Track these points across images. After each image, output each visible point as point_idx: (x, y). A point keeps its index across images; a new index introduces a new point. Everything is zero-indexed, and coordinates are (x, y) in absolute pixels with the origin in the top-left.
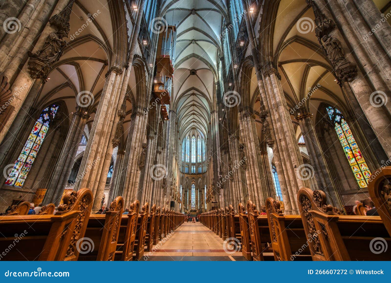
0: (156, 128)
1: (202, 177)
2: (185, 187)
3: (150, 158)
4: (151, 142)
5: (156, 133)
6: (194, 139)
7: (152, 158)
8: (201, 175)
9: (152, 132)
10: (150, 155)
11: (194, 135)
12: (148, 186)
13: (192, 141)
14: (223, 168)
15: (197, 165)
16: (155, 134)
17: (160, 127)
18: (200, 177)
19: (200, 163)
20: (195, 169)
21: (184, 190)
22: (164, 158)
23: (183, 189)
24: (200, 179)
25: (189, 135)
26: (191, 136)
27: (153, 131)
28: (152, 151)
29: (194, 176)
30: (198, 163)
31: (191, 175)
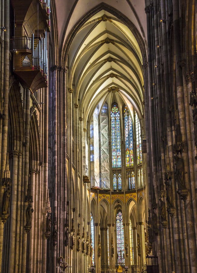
0: (25, 134)
1: (136, 199)
2: (99, 222)
3: (18, 191)
4: (19, 161)
5: (26, 142)
6: (115, 113)
7: (22, 191)
8: (135, 194)
9: (18, 142)
10: (18, 185)
11: (114, 104)
12: (18, 240)
15: (124, 171)
16: (24, 145)
17: (33, 122)
18: (131, 200)
19: (131, 169)
20: (120, 180)
21: (99, 228)
22: (45, 181)
23: (96, 225)
24: (132, 204)
27: (20, 141)
28: (20, 179)
29: (119, 197)
30: (127, 168)
31: (113, 196)
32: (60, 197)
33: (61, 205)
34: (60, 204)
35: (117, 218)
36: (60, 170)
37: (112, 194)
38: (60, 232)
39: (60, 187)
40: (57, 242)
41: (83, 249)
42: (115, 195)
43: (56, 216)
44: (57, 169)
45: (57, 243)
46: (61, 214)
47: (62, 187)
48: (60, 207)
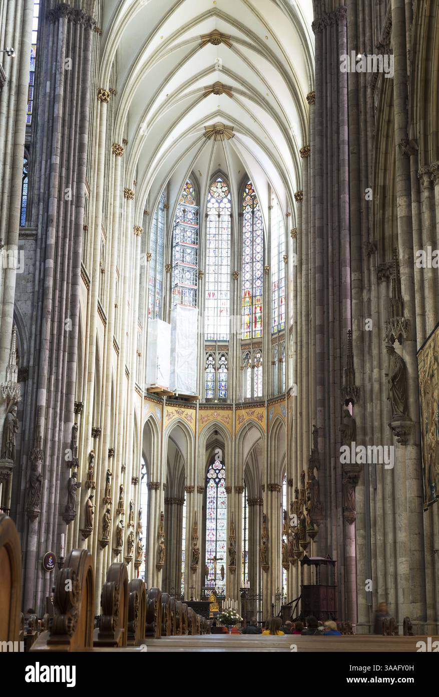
2: (164, 481)
11: (219, 174)
13: (213, 213)
14: (363, 361)
15: (235, 350)
18: (251, 425)
19: (254, 344)
20: (223, 374)
21: (161, 494)
23: (154, 486)
24: (254, 435)
25: (195, 179)
26: (204, 181)
29: (219, 418)
30: (243, 343)
31: (204, 413)
32: (57, 380)
33: (59, 404)
34: (56, 401)
35: (209, 476)
36: (61, 302)
37: (201, 408)
38: (50, 481)
39: (58, 350)
40: (41, 509)
41: (118, 543)
42: (209, 412)
43: (42, 434)
44: (51, 296)
45: (41, 513)
46: (57, 429)
47: (64, 351)
48: (55, 408)
